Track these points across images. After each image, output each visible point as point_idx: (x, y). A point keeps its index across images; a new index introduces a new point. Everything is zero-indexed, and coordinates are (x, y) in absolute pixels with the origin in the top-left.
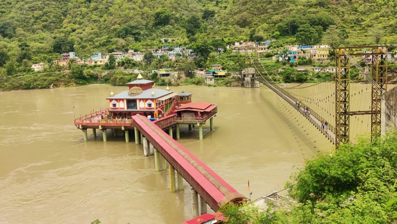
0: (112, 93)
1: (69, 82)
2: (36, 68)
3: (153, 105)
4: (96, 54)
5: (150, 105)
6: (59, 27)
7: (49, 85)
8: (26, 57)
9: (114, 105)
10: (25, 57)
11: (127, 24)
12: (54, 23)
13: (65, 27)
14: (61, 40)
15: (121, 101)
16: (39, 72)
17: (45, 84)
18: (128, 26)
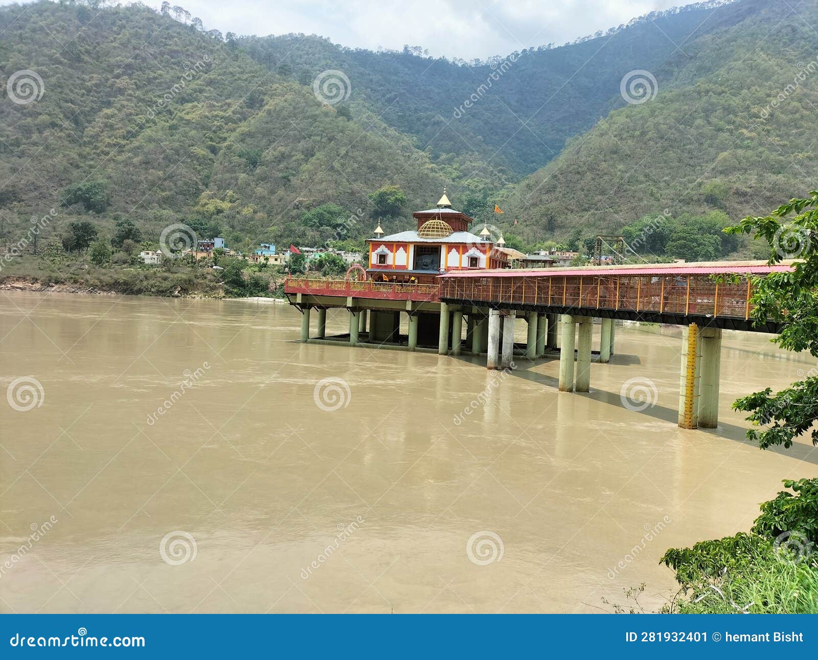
0: (379, 230)
1: (213, 289)
2: (148, 257)
4: (265, 247)
5: (474, 261)
6: (192, 203)
7: (171, 287)
8: (131, 237)
9: (382, 258)
10: (129, 236)
11: (324, 206)
12: (185, 195)
13: (203, 203)
14: (196, 221)
15: (401, 249)
16: (152, 266)
17: (164, 286)
18: (325, 211)
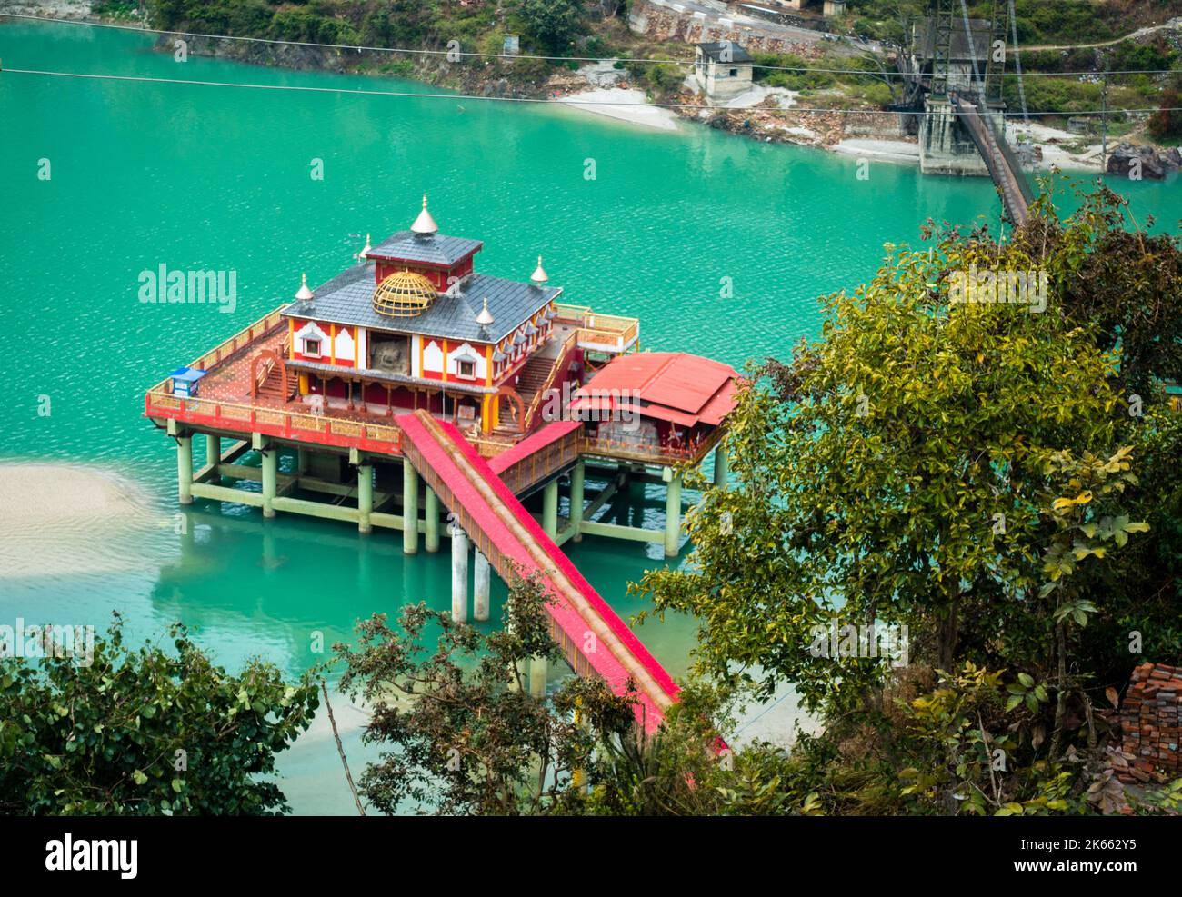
3: (483, 368)
5: (467, 366)
9: (313, 345)
15: (344, 332)
